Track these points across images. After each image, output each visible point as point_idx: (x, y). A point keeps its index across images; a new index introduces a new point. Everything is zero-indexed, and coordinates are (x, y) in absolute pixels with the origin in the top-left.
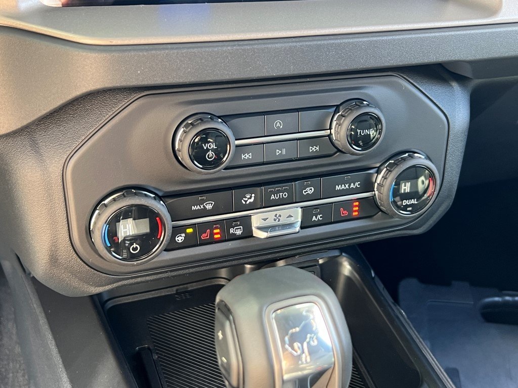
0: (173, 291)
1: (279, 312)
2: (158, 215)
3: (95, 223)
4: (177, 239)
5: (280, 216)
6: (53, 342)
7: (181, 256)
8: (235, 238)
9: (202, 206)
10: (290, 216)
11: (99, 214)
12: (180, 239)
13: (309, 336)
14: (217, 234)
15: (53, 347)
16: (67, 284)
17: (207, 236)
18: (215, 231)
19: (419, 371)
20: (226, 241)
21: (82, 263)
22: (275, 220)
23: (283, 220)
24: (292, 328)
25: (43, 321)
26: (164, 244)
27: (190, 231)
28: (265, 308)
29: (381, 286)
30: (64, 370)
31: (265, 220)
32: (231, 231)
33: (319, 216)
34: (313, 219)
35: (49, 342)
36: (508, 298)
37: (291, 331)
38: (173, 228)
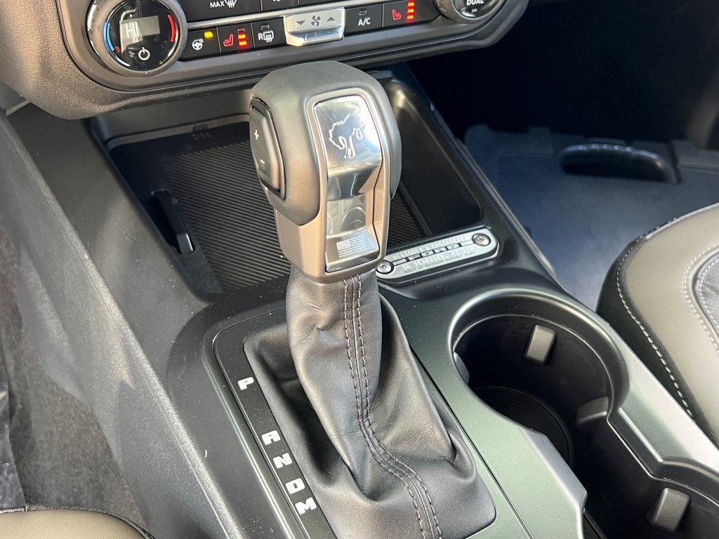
0: (189, 129)
1: (320, 105)
2: (170, 12)
3: (93, 21)
4: (193, 45)
5: (319, 18)
6: (48, 189)
7: (200, 67)
8: (264, 46)
9: (222, 3)
10: (331, 19)
11: (98, 9)
12: (198, 45)
13: (354, 129)
14: (242, 40)
15: (48, 195)
16: (65, 101)
17: (231, 43)
18: (241, 37)
19: (479, 204)
20: (253, 49)
21: (81, 73)
22: (313, 23)
23: (323, 24)
24: (336, 122)
25: (30, 166)
26: (180, 49)
27: (209, 35)
28: (306, 101)
29: (441, 120)
30: (65, 218)
31: (301, 23)
32: (260, 38)
33: (366, 20)
34: (359, 24)
35: (42, 190)
36: (594, 147)
37: (335, 124)
38: (189, 31)
